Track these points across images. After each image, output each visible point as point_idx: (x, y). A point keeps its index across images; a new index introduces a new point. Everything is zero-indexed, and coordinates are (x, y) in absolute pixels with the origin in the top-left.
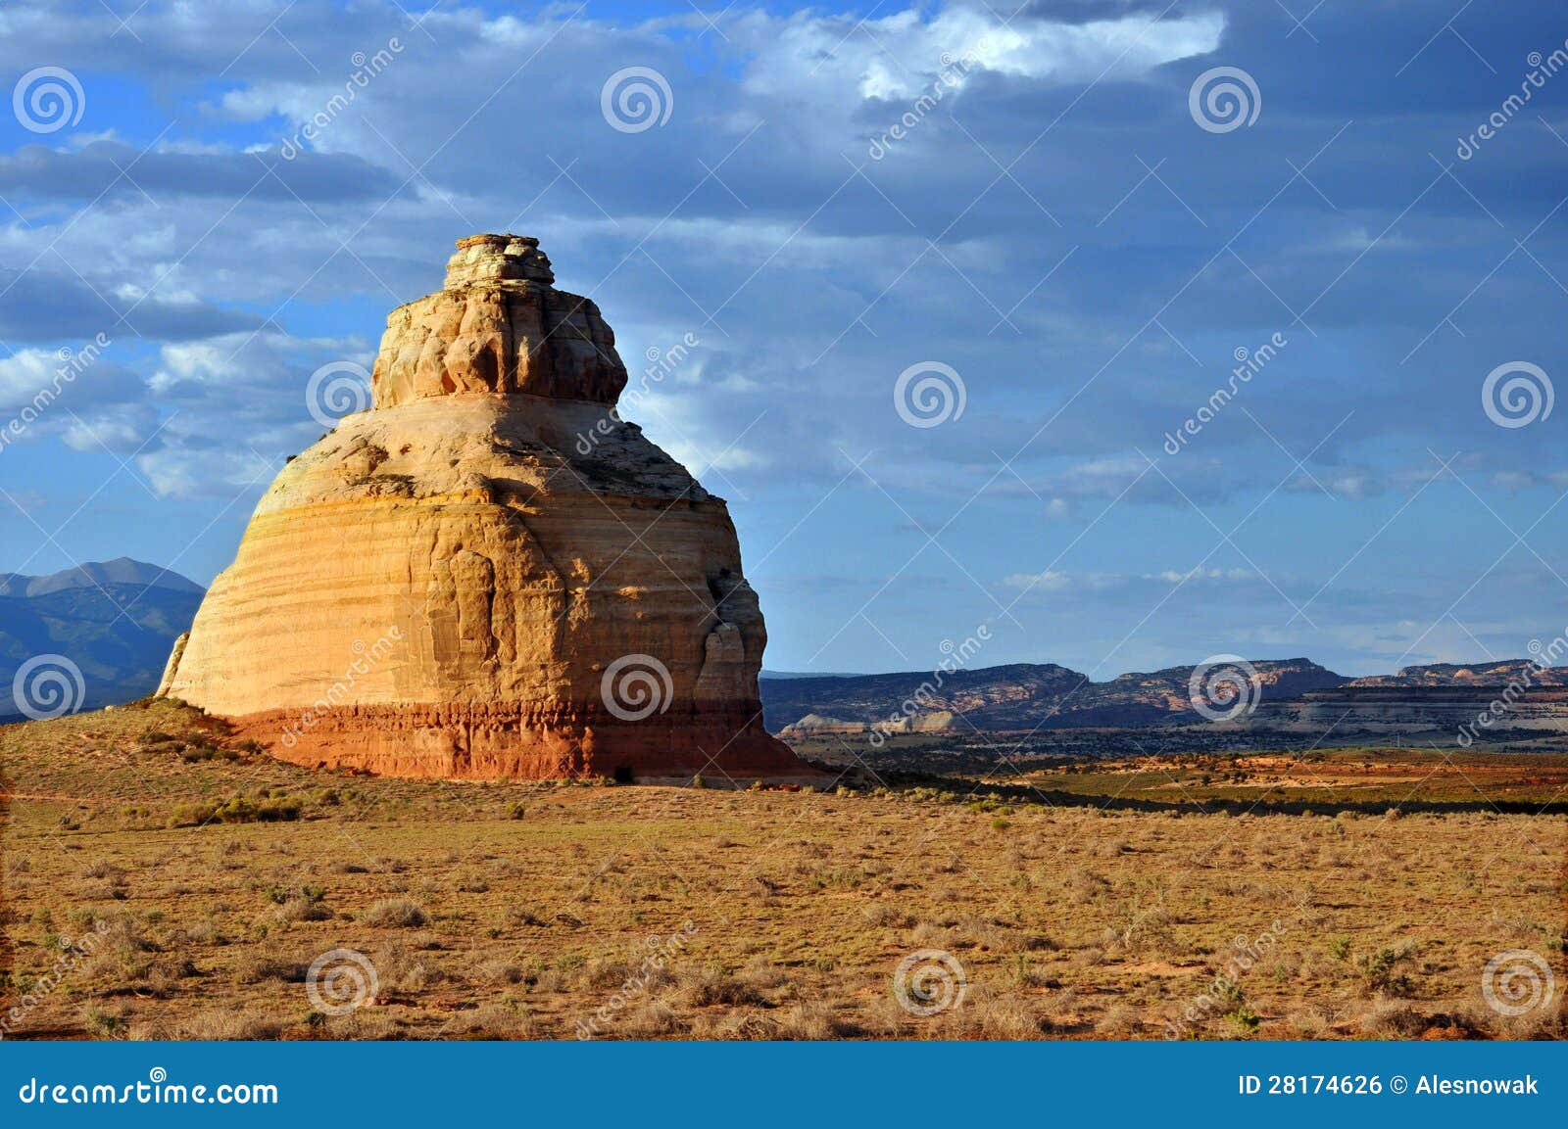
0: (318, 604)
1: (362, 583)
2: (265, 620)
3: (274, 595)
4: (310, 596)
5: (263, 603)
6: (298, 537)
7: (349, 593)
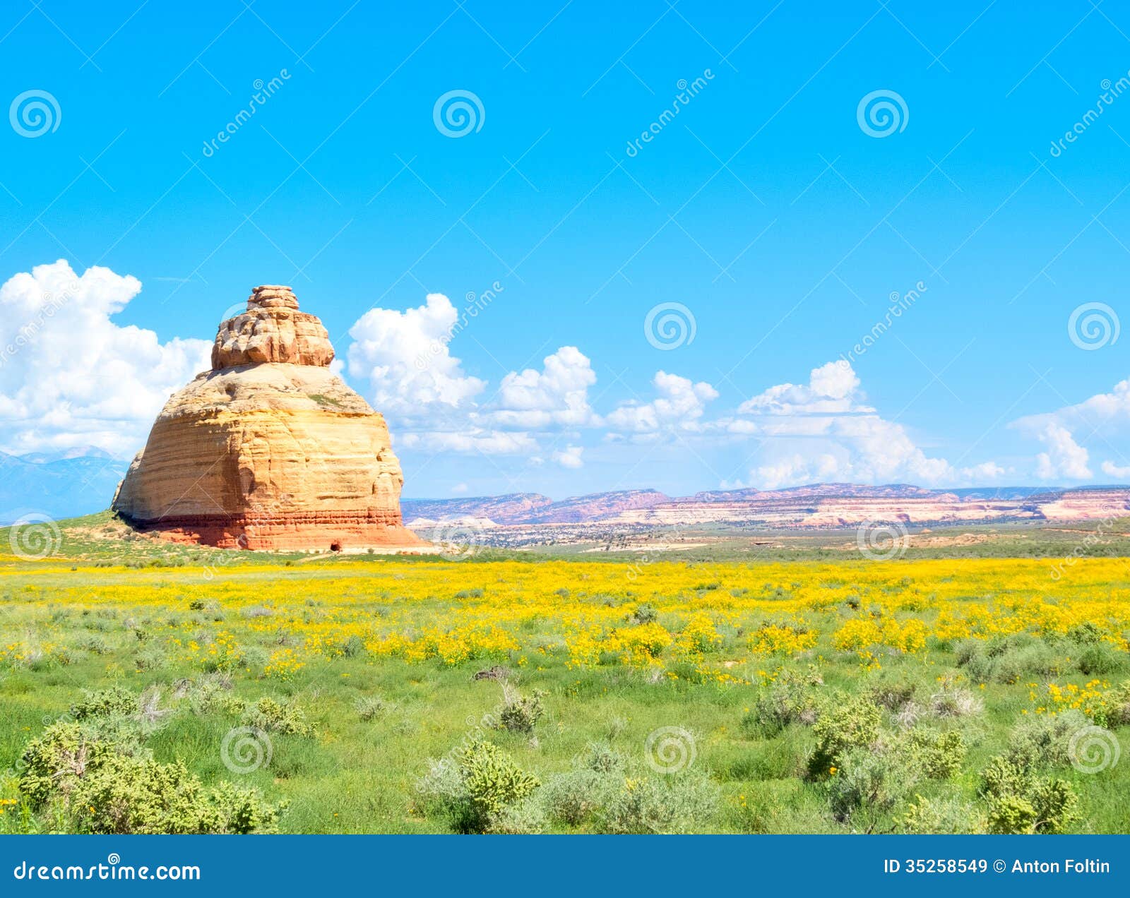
0: (185, 465)
1: (206, 455)
2: (161, 473)
3: (164, 461)
4: (182, 461)
5: (159, 465)
6: (176, 433)
7: (201, 460)
